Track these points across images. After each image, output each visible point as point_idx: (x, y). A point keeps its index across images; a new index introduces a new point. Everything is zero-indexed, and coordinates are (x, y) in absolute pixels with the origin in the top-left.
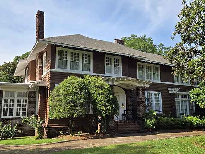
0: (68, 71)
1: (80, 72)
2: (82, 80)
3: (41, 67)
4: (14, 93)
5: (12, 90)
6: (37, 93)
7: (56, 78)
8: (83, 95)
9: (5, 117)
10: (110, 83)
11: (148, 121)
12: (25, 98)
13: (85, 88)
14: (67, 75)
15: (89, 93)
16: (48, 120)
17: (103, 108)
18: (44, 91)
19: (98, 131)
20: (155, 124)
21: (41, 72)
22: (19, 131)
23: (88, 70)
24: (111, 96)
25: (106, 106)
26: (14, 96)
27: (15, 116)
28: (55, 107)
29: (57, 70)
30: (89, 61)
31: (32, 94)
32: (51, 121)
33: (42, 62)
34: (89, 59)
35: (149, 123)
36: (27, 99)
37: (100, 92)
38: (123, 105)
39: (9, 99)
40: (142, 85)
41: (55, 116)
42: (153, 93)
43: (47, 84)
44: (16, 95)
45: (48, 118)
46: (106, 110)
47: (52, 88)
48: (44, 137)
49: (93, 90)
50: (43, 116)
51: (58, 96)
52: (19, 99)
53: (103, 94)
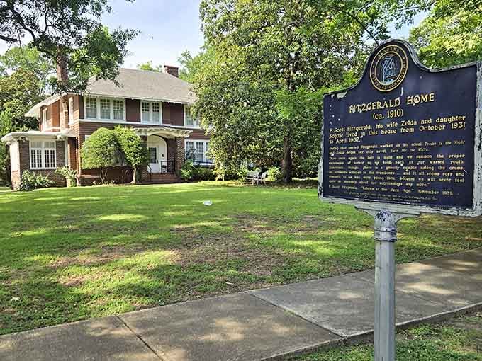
0: (99, 120)
1: (112, 120)
2: (112, 132)
3: (67, 114)
4: (40, 143)
5: (39, 140)
6: (65, 143)
7: (87, 128)
8: (113, 147)
9: (33, 168)
10: (143, 134)
11: (184, 171)
12: (52, 149)
13: (116, 141)
14: (97, 126)
15: (119, 145)
16: (80, 171)
17: (132, 159)
18: (73, 141)
19: (134, 181)
20: (191, 174)
21: (68, 120)
22: (51, 182)
23: (122, 118)
24: (141, 148)
25: (135, 157)
26: (40, 147)
27: (43, 167)
28: (86, 158)
29: (86, 120)
30: (122, 109)
31: (60, 145)
32: (84, 171)
33: (68, 107)
34: (122, 105)
35: (186, 173)
36: (55, 150)
37: (131, 143)
38: (163, 156)
39: (36, 149)
40: (180, 135)
41: (88, 166)
42: (195, 141)
43: (77, 135)
44: (43, 146)
45: (80, 169)
46: (135, 161)
47: (83, 140)
48: (78, 184)
49: (123, 142)
50: (74, 166)
51: (89, 148)
52: (47, 149)
53: (132, 146)
